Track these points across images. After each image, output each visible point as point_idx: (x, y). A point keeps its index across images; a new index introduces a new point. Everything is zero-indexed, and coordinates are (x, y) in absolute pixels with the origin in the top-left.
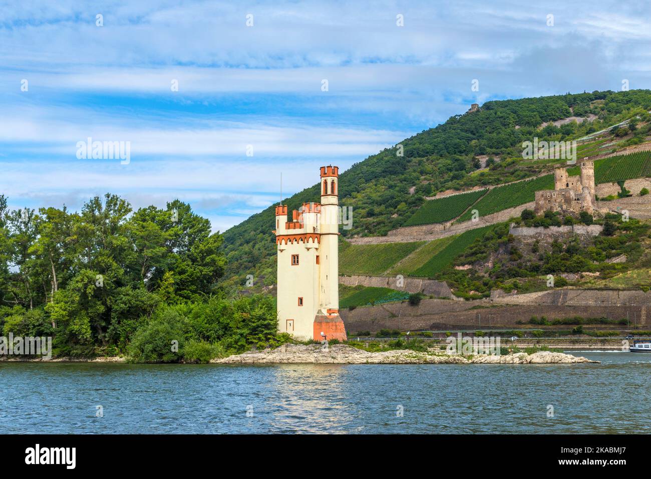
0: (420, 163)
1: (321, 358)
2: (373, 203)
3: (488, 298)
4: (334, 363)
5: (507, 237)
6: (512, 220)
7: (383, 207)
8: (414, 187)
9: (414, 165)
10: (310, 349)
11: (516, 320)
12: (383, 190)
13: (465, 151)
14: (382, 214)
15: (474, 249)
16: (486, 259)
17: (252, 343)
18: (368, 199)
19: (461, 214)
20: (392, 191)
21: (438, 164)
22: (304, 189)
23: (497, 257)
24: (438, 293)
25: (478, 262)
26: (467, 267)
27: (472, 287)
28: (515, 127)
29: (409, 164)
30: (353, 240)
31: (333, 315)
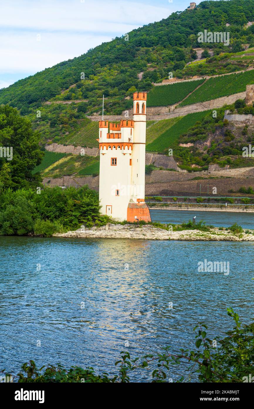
0: (147, 52)
1: (135, 235)
2: (107, 85)
3: (206, 171)
4: (144, 239)
5: (222, 122)
6: (226, 107)
7: (116, 89)
8: (142, 73)
9: (142, 54)
10: (126, 228)
11: (228, 189)
12: (116, 74)
13: (184, 43)
14: (116, 95)
15: (196, 130)
16: (205, 139)
17: (82, 222)
18: (103, 81)
19: (183, 99)
20: (123, 75)
21: (162, 53)
22: (46, 69)
23: (214, 138)
24: (166, 166)
25: (198, 141)
26: (189, 145)
27: (194, 162)
28: (225, 24)
29: (137, 52)
30: (93, 117)
31: (141, 203)
